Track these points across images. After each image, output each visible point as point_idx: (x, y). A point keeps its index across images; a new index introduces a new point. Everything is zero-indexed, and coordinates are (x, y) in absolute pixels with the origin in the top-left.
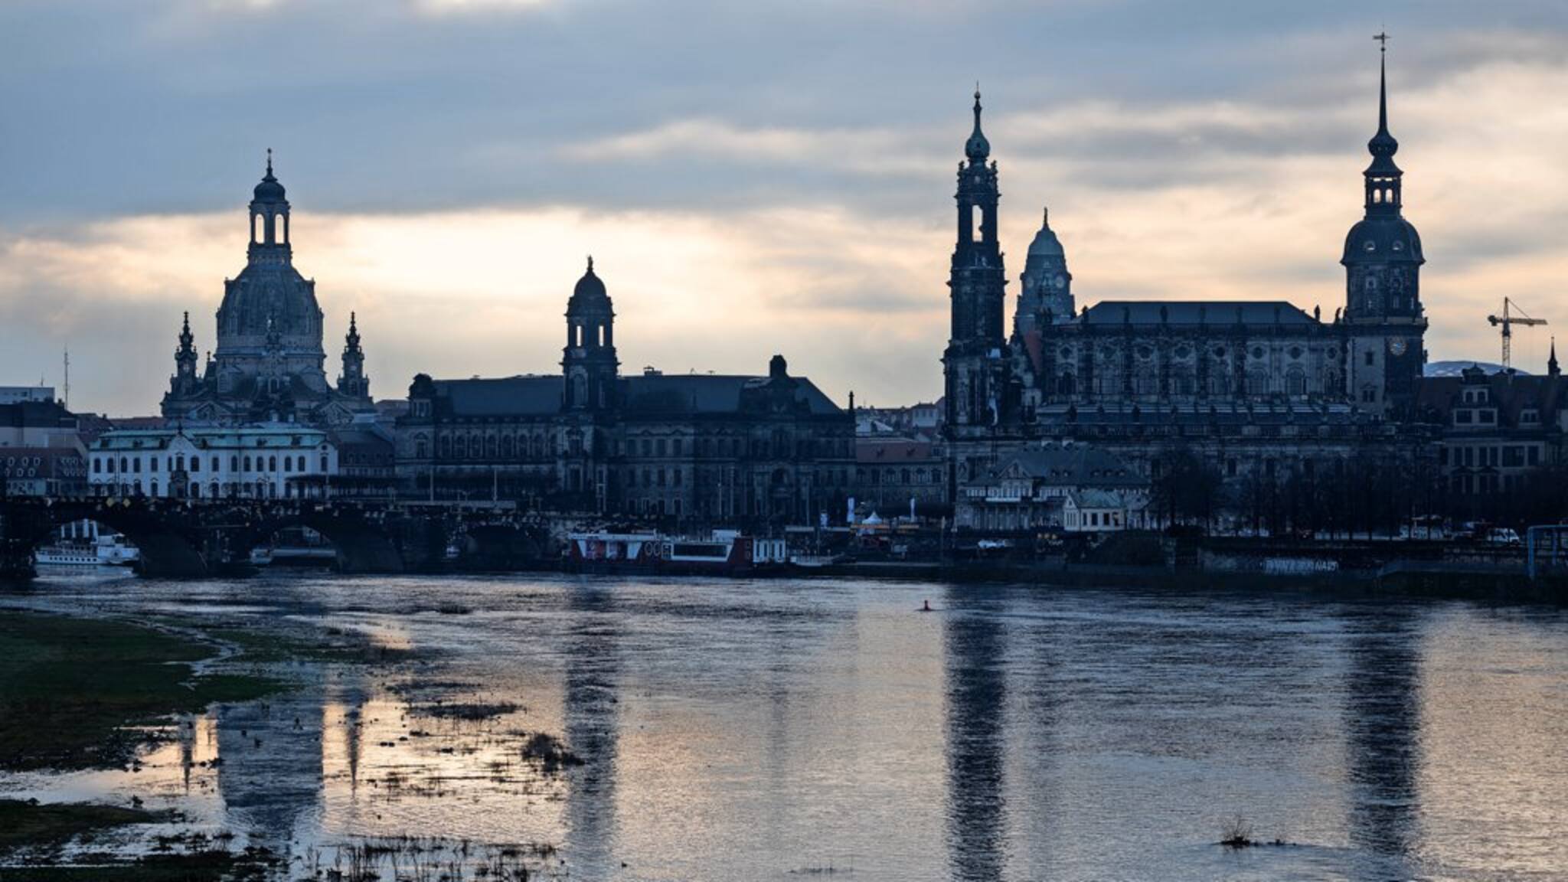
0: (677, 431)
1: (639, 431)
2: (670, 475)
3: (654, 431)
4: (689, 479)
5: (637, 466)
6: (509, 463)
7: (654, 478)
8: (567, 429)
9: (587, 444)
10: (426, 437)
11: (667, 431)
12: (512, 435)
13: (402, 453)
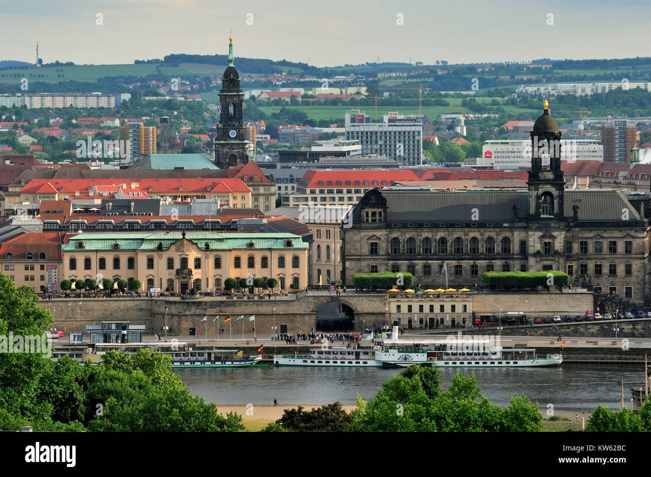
0: (629, 235)
1: (591, 235)
2: (621, 269)
3: (605, 235)
4: (639, 271)
5: (589, 262)
6: (462, 259)
7: (606, 270)
8: (540, 234)
9: (559, 245)
10: (380, 239)
11: (618, 234)
12: (463, 237)
13: (353, 252)
